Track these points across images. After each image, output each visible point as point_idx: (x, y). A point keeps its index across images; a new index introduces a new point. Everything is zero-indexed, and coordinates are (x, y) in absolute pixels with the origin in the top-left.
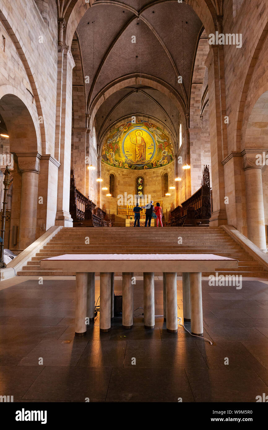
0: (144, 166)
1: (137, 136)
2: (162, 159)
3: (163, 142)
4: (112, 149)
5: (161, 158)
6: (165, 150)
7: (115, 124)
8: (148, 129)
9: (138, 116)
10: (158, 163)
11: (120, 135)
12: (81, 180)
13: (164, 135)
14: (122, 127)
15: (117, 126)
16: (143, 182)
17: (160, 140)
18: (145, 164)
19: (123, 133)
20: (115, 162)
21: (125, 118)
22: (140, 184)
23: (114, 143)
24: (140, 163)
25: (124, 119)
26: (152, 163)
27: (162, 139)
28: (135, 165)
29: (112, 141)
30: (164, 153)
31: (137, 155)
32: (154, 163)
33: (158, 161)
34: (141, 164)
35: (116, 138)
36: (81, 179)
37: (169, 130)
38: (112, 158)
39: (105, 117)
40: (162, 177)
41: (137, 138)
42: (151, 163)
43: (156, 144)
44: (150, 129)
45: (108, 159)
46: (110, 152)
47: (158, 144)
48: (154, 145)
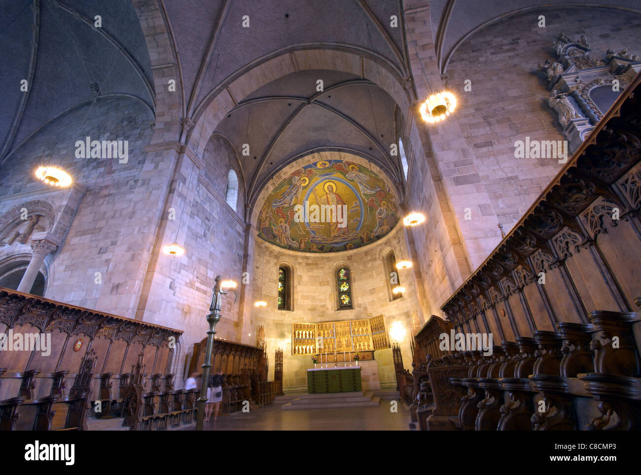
0: (347, 244)
1: (328, 192)
2: (378, 226)
3: (374, 194)
4: (283, 218)
5: (376, 223)
6: (382, 208)
7: (281, 169)
8: (345, 176)
9: (321, 151)
10: (372, 234)
11: (296, 194)
12: (133, 258)
13: (373, 179)
14: (297, 177)
15: (285, 174)
16: (348, 275)
17: (369, 192)
18: (349, 241)
19: (301, 190)
20: (292, 241)
21: (298, 158)
22: (343, 281)
23: (286, 208)
24: (338, 241)
25: (295, 160)
26: (361, 237)
27: (372, 188)
28: (330, 244)
29: (283, 204)
30: (380, 214)
31: (332, 225)
32: (364, 237)
33: (372, 231)
34: (340, 240)
35: (288, 198)
36: (134, 255)
37: (381, 163)
38: (284, 234)
39: (259, 158)
40: (383, 258)
41: (329, 196)
42: (359, 236)
43: (363, 200)
44: (347, 175)
45: (275, 236)
46: (280, 223)
47: (367, 201)
48: (360, 203)
